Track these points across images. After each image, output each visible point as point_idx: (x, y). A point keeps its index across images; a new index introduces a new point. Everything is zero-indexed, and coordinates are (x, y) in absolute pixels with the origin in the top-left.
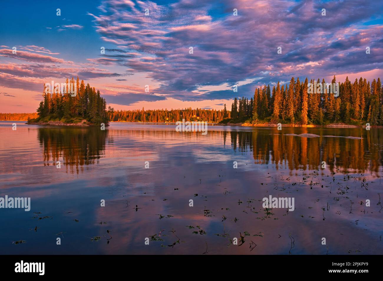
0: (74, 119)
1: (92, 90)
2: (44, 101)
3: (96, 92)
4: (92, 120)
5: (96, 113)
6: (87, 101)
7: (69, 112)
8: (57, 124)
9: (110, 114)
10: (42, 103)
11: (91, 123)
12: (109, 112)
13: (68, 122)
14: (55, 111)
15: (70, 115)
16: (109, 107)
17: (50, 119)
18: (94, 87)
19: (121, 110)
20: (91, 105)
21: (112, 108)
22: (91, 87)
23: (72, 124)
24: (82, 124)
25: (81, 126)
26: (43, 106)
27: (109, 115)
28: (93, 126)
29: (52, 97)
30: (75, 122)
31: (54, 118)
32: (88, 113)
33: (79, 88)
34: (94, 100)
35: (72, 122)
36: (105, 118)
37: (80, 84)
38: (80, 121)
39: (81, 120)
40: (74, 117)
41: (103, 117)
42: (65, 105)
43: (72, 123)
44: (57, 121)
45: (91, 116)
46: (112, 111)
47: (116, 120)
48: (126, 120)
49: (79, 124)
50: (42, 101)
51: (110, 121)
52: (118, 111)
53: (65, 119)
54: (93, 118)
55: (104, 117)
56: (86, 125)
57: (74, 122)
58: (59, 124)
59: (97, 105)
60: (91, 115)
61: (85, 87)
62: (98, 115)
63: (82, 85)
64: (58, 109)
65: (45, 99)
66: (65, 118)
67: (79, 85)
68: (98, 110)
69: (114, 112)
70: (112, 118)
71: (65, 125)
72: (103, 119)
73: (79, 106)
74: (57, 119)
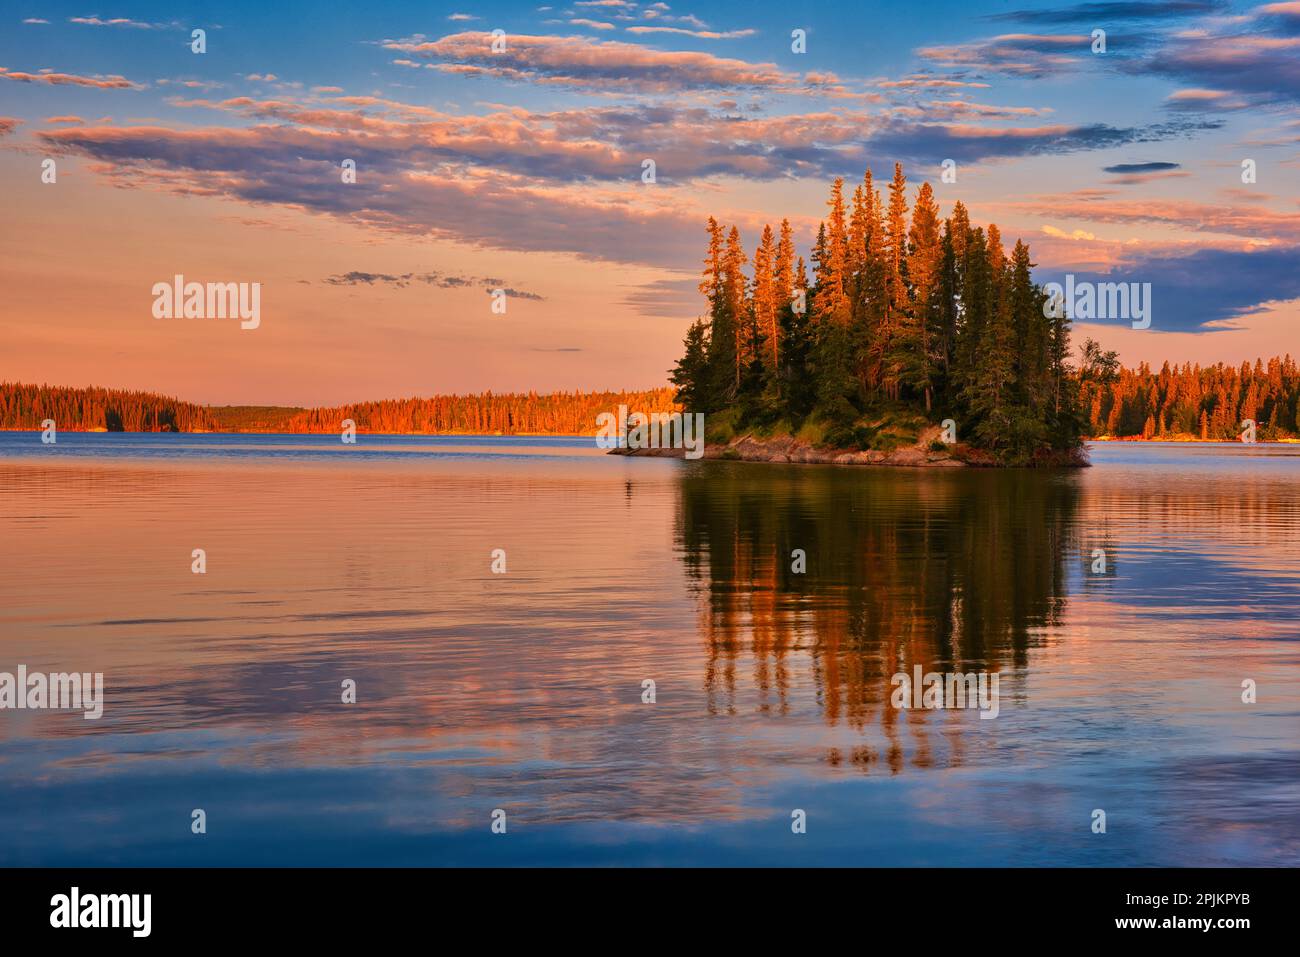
0: (874, 426)
1: (983, 244)
2: (708, 319)
3: (1008, 252)
4: (980, 428)
5: (1005, 384)
6: (952, 311)
7: (848, 385)
8: (779, 457)
9: (1092, 391)
10: (696, 333)
11: (977, 448)
12: (1087, 375)
13: (843, 444)
14: (769, 378)
15: (854, 400)
16: (1089, 348)
17: (740, 428)
18: (993, 228)
19: (1166, 366)
20: (976, 337)
21: (1104, 350)
22: (974, 224)
23: (863, 456)
24: (921, 455)
25: (914, 465)
26: (704, 350)
27: (1088, 400)
28: (985, 465)
29: (750, 295)
30: (880, 442)
31: (763, 420)
32: (960, 388)
33: (906, 231)
34: (995, 305)
35: (862, 441)
36: (1062, 417)
37: (912, 210)
38: (908, 434)
39: (913, 427)
40: (875, 414)
41: (1050, 408)
42: (823, 342)
43: (865, 447)
44: (781, 434)
45: (973, 402)
46: (1105, 372)
47: (1129, 426)
48: (1195, 429)
49: (906, 454)
50: (699, 322)
51: (1092, 435)
52: (1144, 371)
53: (824, 425)
54: (983, 415)
55: (1058, 409)
56: (947, 463)
57: (873, 443)
58: (793, 457)
59: (1011, 333)
60: (977, 396)
61: (943, 225)
62: (1016, 395)
63: (926, 216)
64: (783, 366)
65: (716, 308)
66: (823, 417)
67: (904, 216)
68: (1015, 367)
69: (1118, 379)
70: (1104, 416)
71: (826, 458)
72: (1047, 422)
73: (907, 347)
74: (780, 422)
